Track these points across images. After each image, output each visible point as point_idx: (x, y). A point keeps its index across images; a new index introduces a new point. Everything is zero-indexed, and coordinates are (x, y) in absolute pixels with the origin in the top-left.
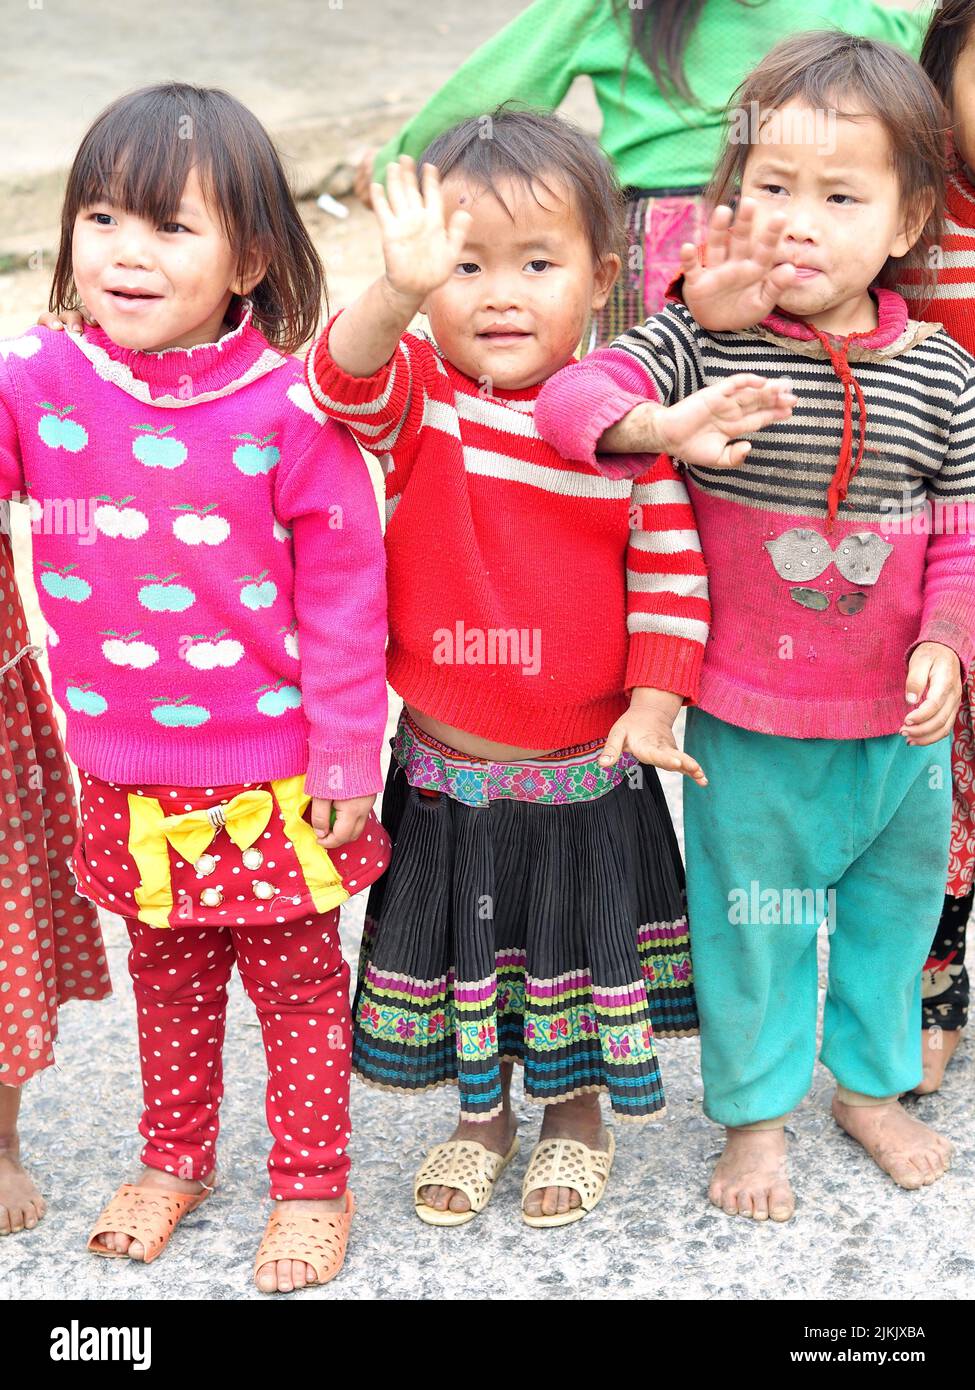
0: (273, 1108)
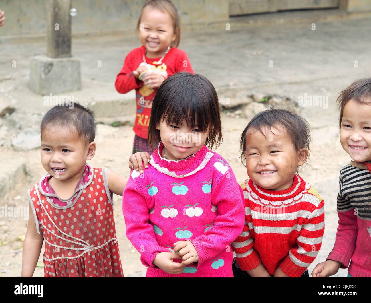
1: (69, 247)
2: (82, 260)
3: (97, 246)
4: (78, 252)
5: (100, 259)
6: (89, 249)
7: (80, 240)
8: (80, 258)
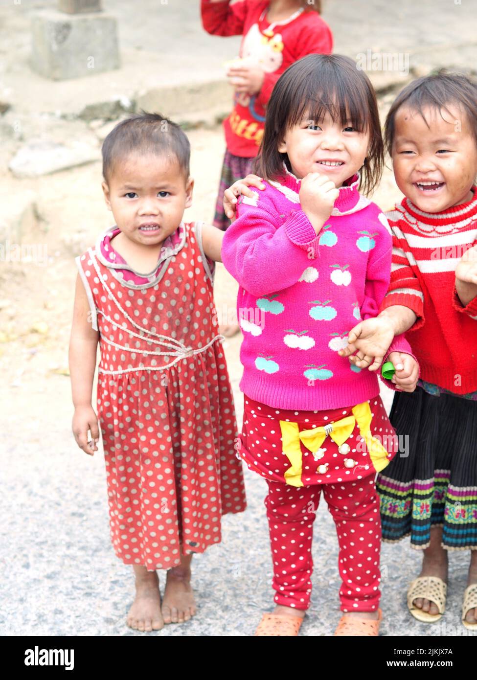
0: (342, 566)
1: (152, 351)
2: (173, 372)
3: (197, 348)
4: (166, 360)
5: (202, 370)
6: (184, 355)
7: (170, 339)
8: (170, 368)
